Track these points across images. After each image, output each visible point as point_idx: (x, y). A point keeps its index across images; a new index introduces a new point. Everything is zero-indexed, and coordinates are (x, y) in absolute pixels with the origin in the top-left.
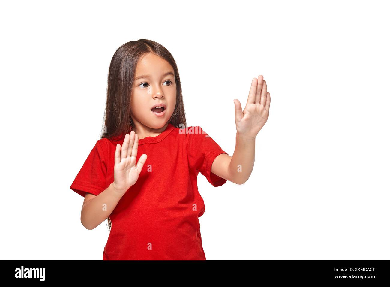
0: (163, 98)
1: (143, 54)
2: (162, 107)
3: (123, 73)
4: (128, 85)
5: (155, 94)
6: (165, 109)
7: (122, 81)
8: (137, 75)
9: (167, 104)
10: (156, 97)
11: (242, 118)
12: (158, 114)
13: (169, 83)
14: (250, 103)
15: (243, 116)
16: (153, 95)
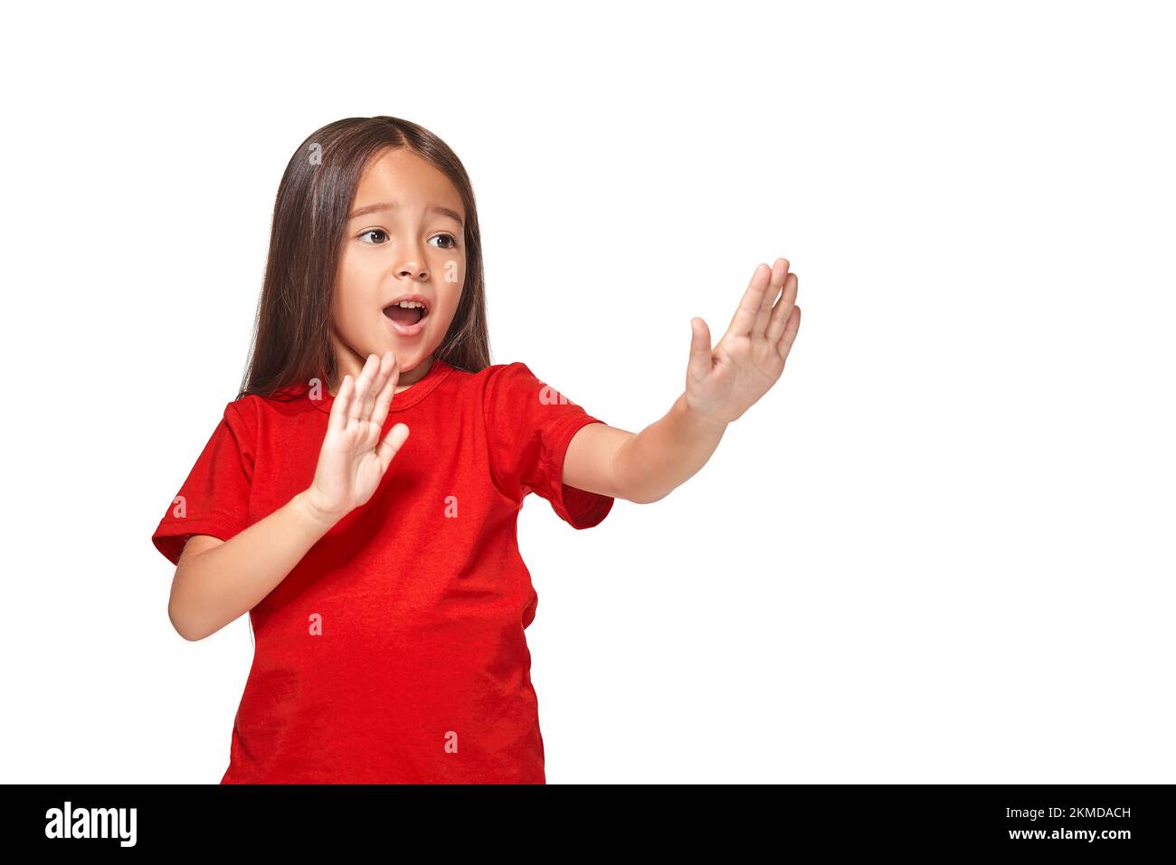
0: (425, 279)
1: (381, 148)
2: (419, 305)
3: (319, 199)
4: (329, 233)
5: (402, 263)
6: (428, 313)
7: (314, 221)
8: (359, 204)
9: (435, 300)
10: (404, 274)
11: (707, 372)
12: (401, 328)
13: (445, 240)
14: (737, 335)
15: (713, 367)
16: (396, 266)
